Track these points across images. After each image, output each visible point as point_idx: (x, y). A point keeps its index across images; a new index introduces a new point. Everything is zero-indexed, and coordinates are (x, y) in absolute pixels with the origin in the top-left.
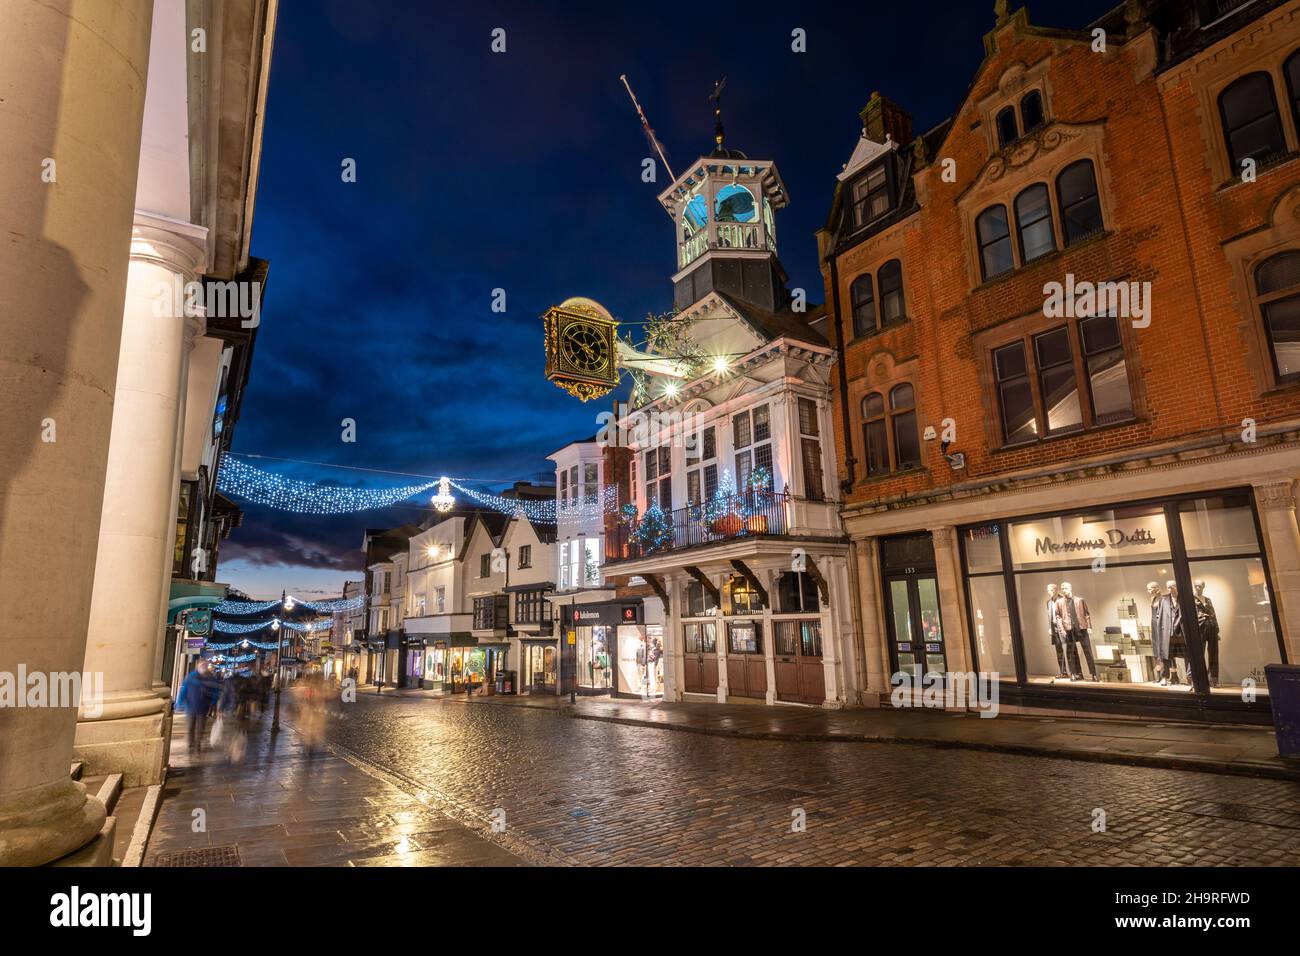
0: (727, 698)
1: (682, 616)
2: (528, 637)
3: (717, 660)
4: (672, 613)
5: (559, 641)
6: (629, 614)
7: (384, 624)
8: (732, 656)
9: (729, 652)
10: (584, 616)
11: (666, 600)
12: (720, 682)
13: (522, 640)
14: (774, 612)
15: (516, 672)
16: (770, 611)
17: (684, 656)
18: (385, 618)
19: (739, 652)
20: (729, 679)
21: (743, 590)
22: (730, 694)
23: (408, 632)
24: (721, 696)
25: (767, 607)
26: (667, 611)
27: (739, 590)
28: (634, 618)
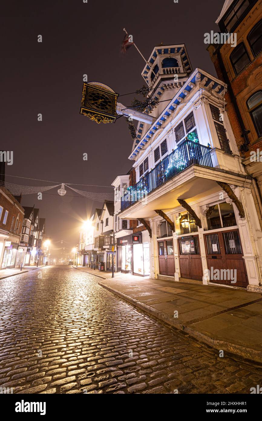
0: (179, 278)
1: (157, 238)
2: (108, 250)
3: (174, 259)
4: (153, 236)
5: (116, 252)
6: (136, 238)
7: (82, 248)
8: (181, 256)
9: (180, 254)
10: (123, 242)
11: (150, 231)
12: (176, 270)
13: (107, 252)
14: (205, 230)
15: (105, 263)
16: (202, 229)
17: (159, 257)
18: (82, 246)
19: (185, 254)
20: (180, 269)
21: (186, 220)
22: (181, 277)
23: (85, 250)
24: (177, 277)
25: (201, 227)
26: (151, 236)
27: (184, 220)
28: (138, 240)
